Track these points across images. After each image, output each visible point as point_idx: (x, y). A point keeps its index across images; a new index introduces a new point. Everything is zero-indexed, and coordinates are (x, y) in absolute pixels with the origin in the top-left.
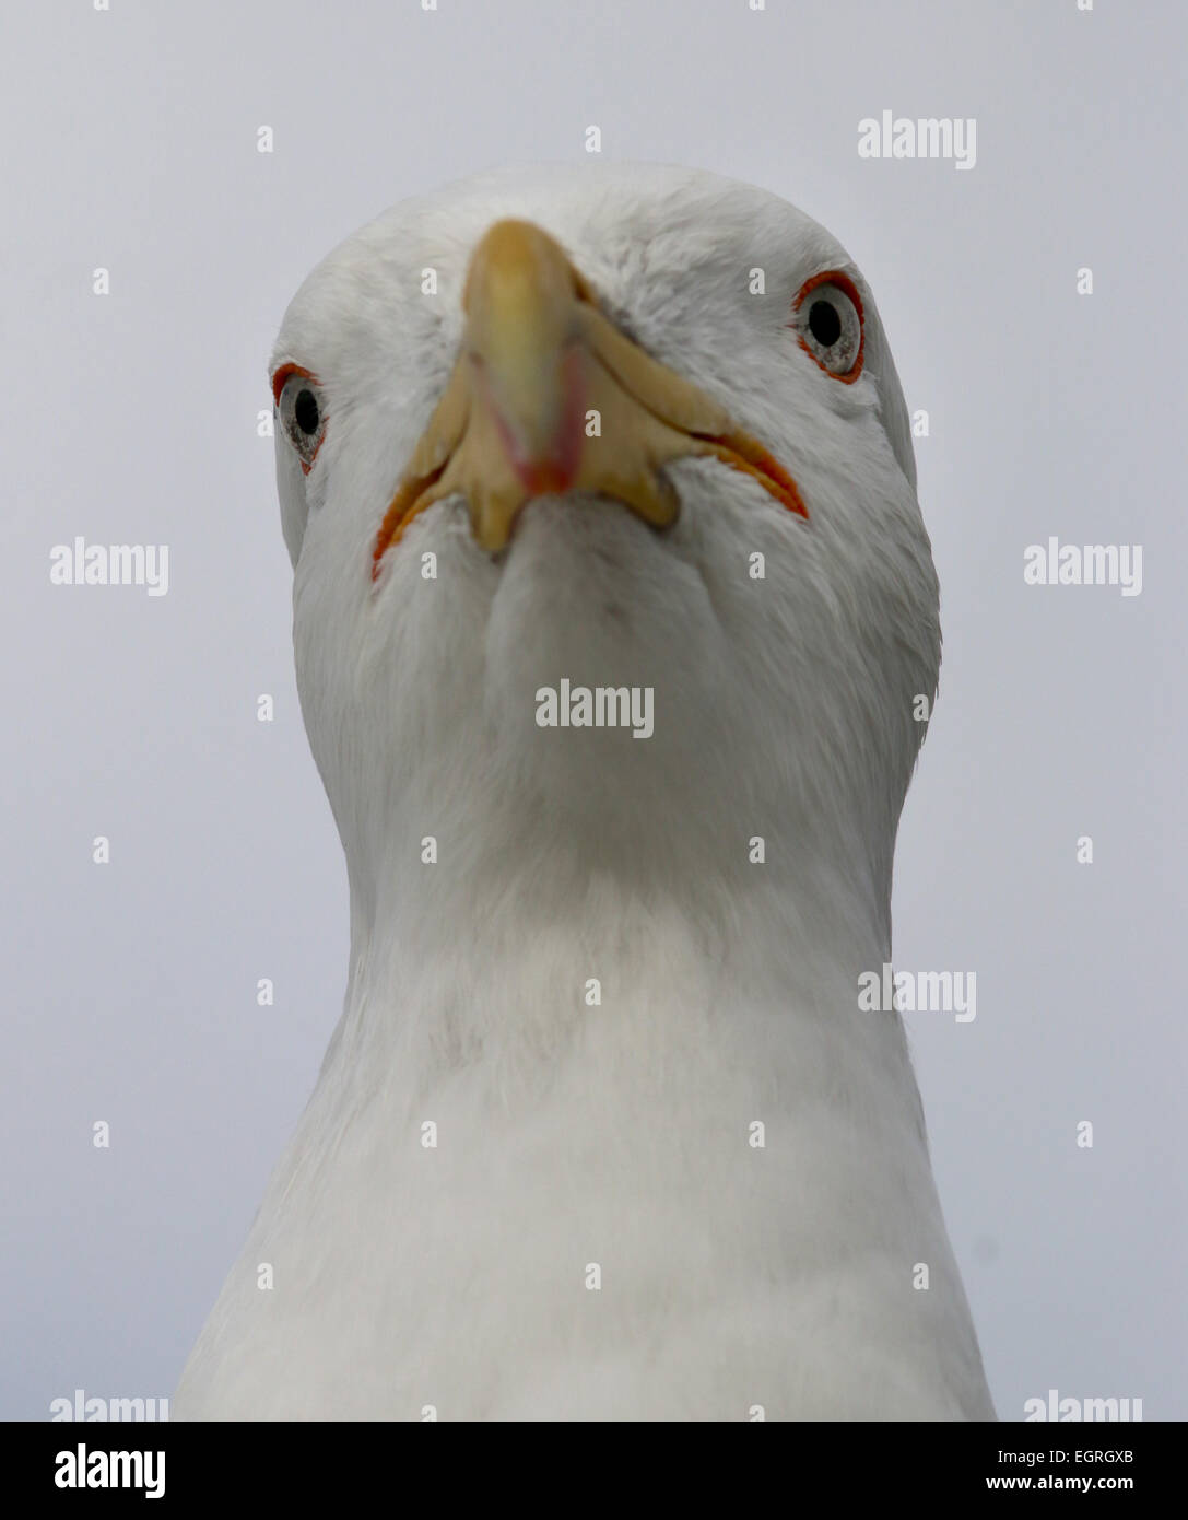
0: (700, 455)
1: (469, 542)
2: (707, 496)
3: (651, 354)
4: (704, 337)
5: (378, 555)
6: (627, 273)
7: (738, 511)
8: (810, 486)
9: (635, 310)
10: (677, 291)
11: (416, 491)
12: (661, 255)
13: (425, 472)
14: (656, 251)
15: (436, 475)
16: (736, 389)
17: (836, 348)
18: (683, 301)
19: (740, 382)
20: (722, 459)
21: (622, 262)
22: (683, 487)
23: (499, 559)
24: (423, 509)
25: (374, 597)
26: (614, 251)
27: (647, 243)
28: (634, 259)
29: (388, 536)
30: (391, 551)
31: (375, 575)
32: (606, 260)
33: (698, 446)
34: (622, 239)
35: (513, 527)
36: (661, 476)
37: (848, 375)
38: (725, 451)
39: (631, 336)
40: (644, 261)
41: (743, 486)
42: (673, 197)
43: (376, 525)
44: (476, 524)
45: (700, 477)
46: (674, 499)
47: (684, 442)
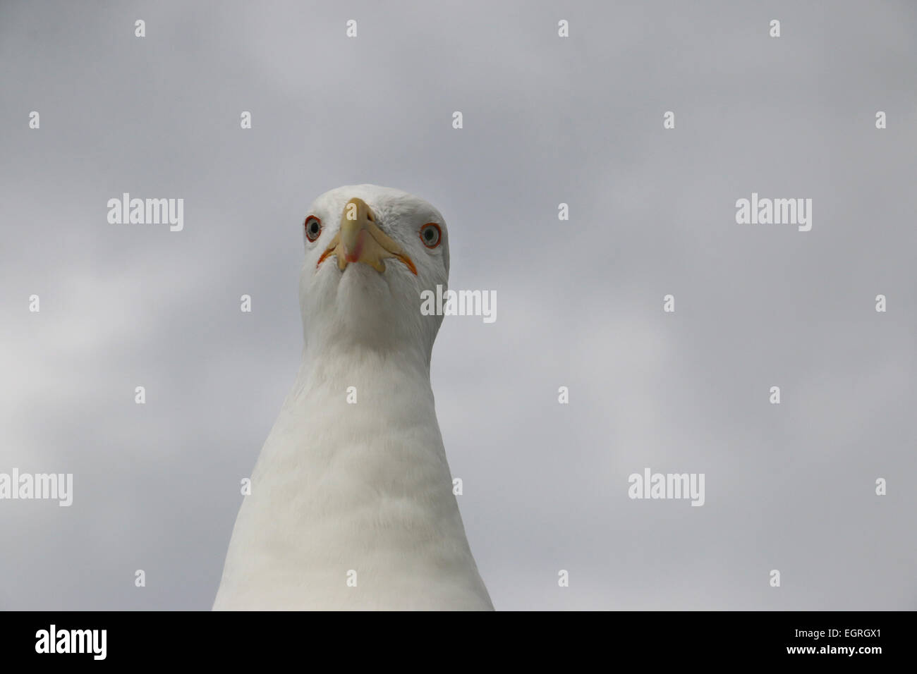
0: (393, 258)
1: (336, 266)
2: (392, 268)
3: (386, 233)
4: (401, 231)
5: (319, 263)
6: (386, 213)
7: (400, 271)
8: (419, 268)
9: (384, 223)
10: (397, 219)
11: (329, 251)
12: (395, 210)
13: (331, 248)
14: (393, 209)
15: (333, 250)
16: (405, 243)
17: (431, 241)
18: (397, 221)
19: (407, 241)
20: (398, 259)
21: (385, 211)
22: (387, 265)
23: (343, 271)
24: (330, 255)
25: (316, 272)
26: (384, 208)
27: (392, 206)
28: (388, 210)
29: (321, 260)
30: (321, 263)
31: (317, 267)
32: (382, 210)
33: (393, 256)
34: (386, 205)
35: (346, 265)
36: (382, 262)
37: (432, 247)
38: (400, 258)
39: (381, 229)
40: (390, 211)
41: (402, 266)
42: (401, 198)
43: (320, 256)
44: (338, 263)
45: (392, 263)
46: (384, 268)
47: (390, 254)
